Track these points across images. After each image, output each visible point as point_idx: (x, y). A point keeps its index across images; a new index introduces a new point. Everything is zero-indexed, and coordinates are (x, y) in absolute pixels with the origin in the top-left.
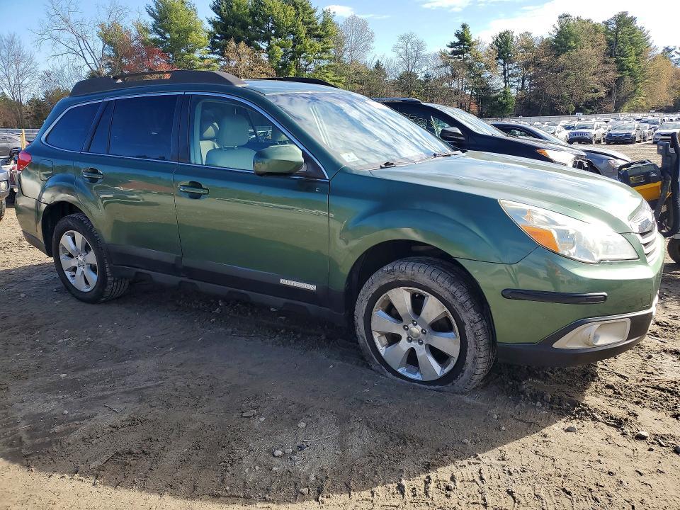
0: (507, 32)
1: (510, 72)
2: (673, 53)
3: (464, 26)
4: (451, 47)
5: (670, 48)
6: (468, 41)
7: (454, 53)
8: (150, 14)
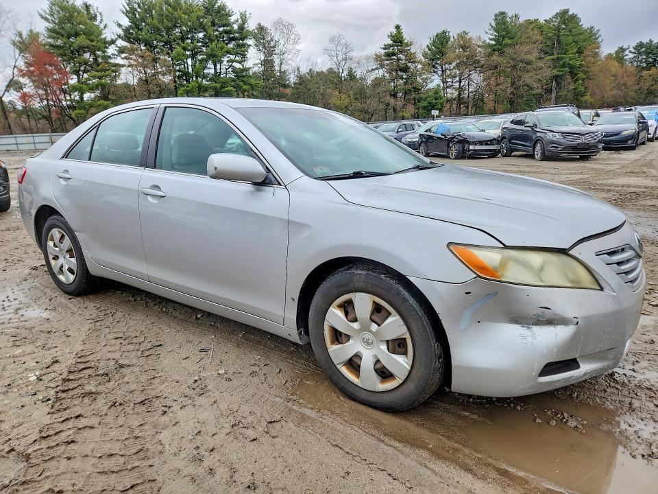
0: (444, 32)
1: (448, 72)
2: (627, 52)
3: (398, 27)
4: (385, 49)
5: (624, 47)
6: (401, 42)
7: (388, 55)
8: (43, 17)
